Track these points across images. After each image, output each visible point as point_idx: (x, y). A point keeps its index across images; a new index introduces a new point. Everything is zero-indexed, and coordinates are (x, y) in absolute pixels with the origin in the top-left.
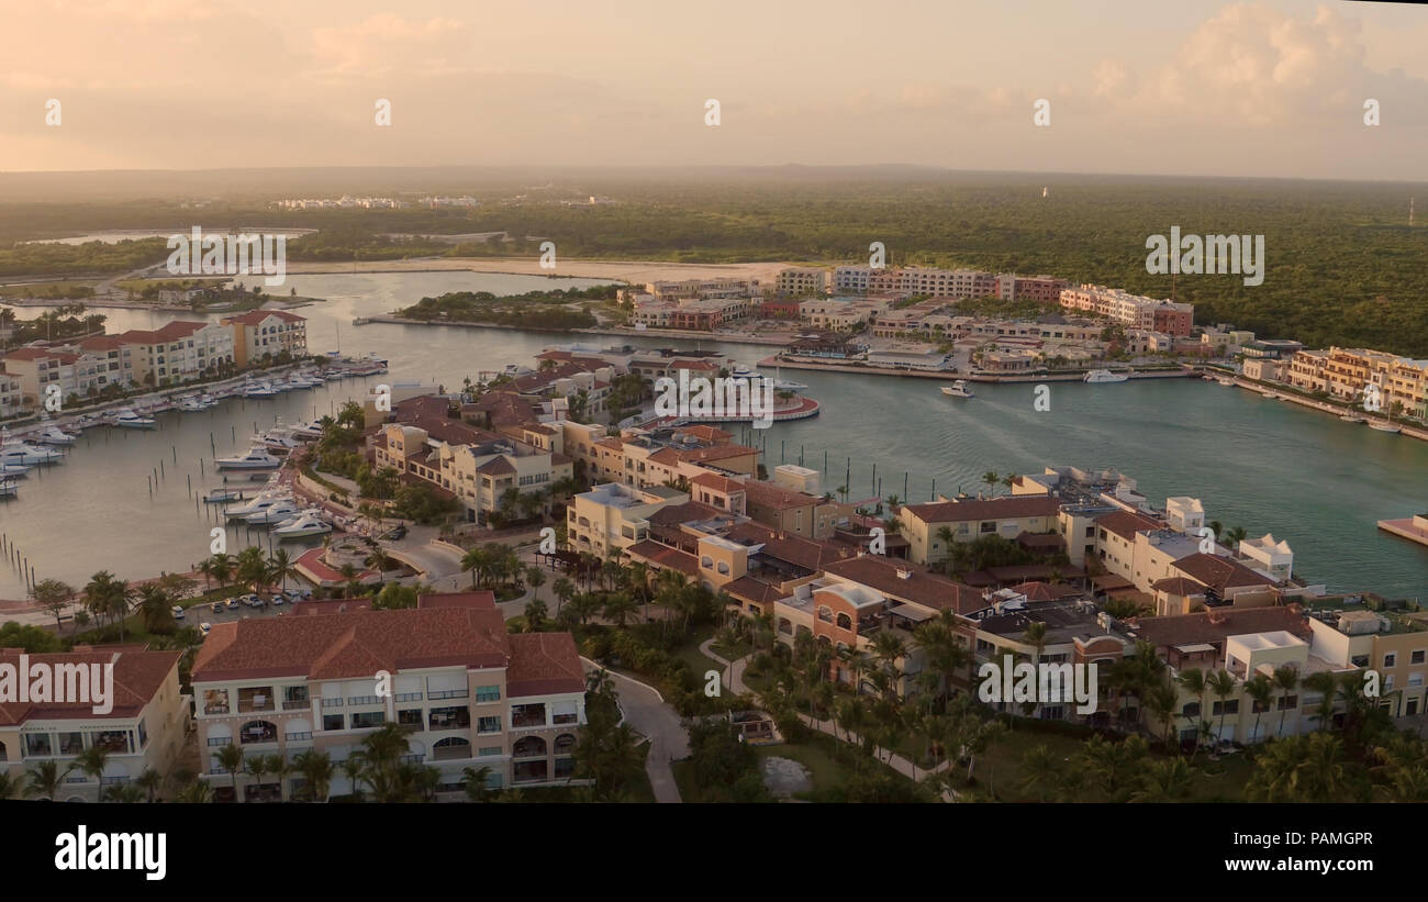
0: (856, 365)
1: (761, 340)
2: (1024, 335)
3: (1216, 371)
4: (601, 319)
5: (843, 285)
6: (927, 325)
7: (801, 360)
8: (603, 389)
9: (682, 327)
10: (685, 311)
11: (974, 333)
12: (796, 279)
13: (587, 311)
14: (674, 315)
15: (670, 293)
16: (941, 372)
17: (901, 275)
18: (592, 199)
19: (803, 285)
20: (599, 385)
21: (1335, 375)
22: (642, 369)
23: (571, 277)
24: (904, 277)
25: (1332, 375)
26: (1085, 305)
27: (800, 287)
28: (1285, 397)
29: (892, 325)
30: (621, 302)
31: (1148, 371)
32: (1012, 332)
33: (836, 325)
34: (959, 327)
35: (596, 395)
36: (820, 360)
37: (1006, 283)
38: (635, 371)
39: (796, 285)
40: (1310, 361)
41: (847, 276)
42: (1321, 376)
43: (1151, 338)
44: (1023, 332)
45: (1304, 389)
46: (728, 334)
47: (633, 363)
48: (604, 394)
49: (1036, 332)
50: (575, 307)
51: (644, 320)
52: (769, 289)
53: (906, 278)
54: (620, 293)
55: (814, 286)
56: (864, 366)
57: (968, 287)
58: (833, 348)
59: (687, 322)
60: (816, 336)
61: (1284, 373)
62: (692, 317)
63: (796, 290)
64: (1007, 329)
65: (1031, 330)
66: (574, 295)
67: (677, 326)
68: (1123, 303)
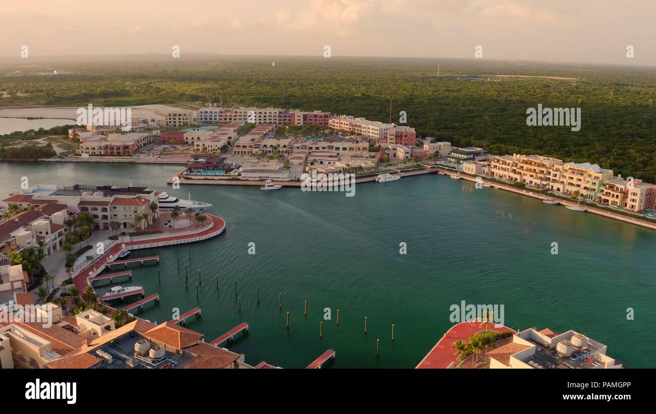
0: (233, 179)
1: (165, 161)
2: (325, 150)
3: (445, 169)
4: (58, 150)
5: (203, 120)
6: (265, 146)
7: (197, 178)
8: (59, 231)
9: (112, 154)
10: (113, 144)
11: (295, 150)
12: (177, 118)
13: (49, 145)
14: (107, 147)
15: (103, 131)
16: (289, 181)
17: (237, 112)
18: (55, 72)
19: (182, 121)
20: (54, 227)
21: (526, 172)
22: (89, 207)
23: (41, 118)
24: (238, 114)
25: (523, 172)
26: (346, 128)
27: (180, 122)
28: (497, 186)
29: (244, 147)
30: (71, 137)
31: (408, 171)
32: (317, 148)
33: (210, 149)
34: (285, 146)
35: (53, 237)
36: (209, 177)
37: (298, 116)
38: (83, 209)
39: (177, 121)
40: (504, 163)
41: (206, 114)
42: (514, 171)
43: (398, 149)
44: (324, 148)
45: (503, 180)
46: (143, 158)
47: (81, 203)
48: (60, 234)
49: (331, 147)
50: (42, 142)
51: (87, 151)
52: (161, 123)
53: (240, 114)
54: (70, 131)
55: (188, 121)
56: (238, 180)
57: (275, 118)
58: (215, 168)
59: (115, 151)
60: (204, 160)
61: (489, 170)
62: (118, 148)
63: (177, 124)
64: (314, 147)
65: (328, 146)
66: (42, 133)
67: (109, 153)
68: (371, 127)
